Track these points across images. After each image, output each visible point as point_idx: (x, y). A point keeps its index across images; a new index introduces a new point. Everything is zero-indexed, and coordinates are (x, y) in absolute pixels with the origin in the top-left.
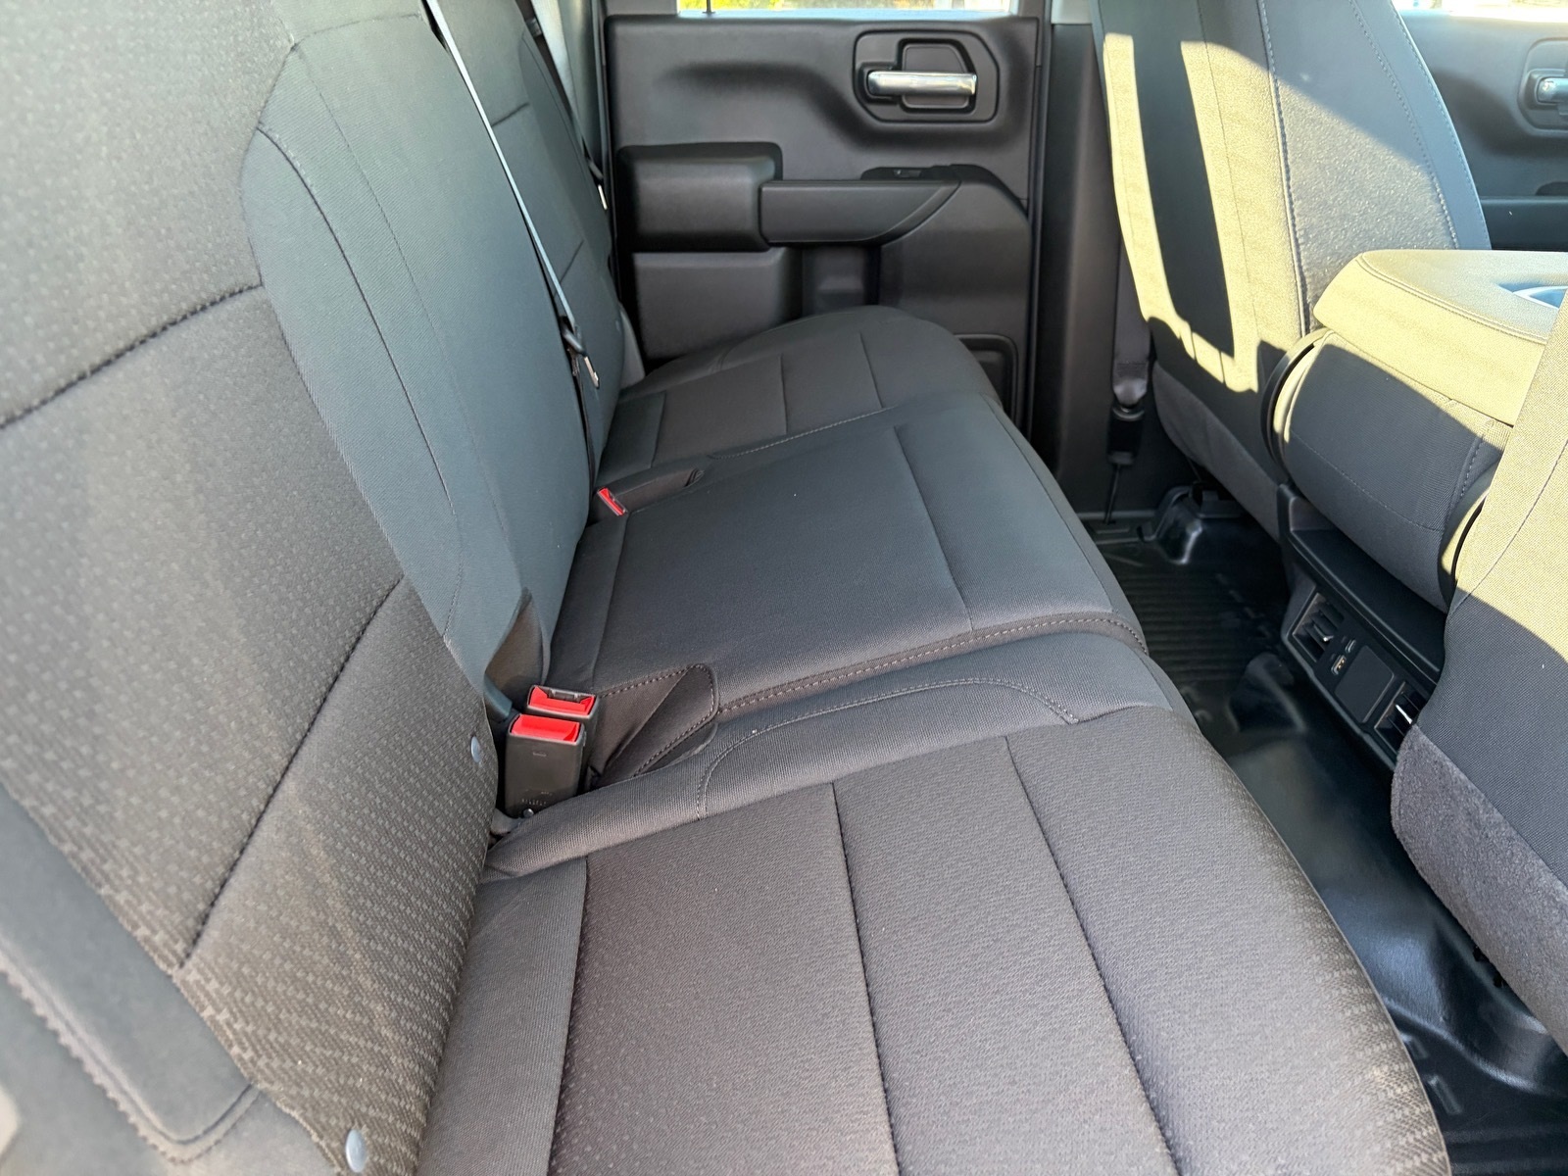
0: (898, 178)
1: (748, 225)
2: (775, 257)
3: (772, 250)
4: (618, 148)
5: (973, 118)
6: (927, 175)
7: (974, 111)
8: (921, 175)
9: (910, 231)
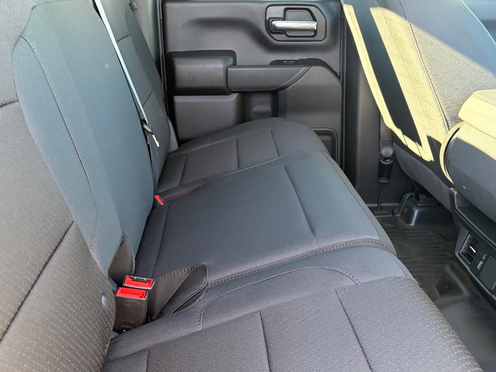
0: (285, 64)
1: (221, 84)
2: (233, 97)
3: (232, 94)
4: (167, 53)
5: (316, 40)
6: (297, 63)
7: (316, 37)
8: (294, 63)
9: (291, 86)
